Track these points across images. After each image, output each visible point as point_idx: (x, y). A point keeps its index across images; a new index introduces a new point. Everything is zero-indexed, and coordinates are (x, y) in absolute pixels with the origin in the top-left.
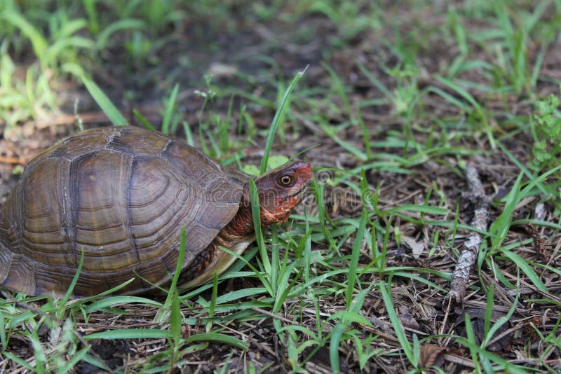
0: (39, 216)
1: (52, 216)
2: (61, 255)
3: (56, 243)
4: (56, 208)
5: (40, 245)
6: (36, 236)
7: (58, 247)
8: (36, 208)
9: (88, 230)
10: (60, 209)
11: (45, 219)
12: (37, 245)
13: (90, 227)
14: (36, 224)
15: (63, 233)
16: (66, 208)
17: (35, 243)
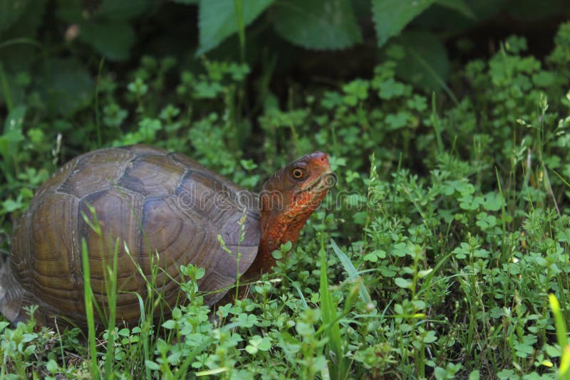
0: (47, 259)
1: (61, 261)
2: (72, 302)
3: (66, 289)
4: (64, 252)
5: (49, 289)
6: (46, 279)
7: (68, 293)
8: (45, 249)
9: (98, 279)
10: (69, 254)
11: (53, 263)
12: (46, 288)
13: (100, 276)
14: (45, 266)
15: (72, 280)
16: (74, 254)
17: (44, 285)
